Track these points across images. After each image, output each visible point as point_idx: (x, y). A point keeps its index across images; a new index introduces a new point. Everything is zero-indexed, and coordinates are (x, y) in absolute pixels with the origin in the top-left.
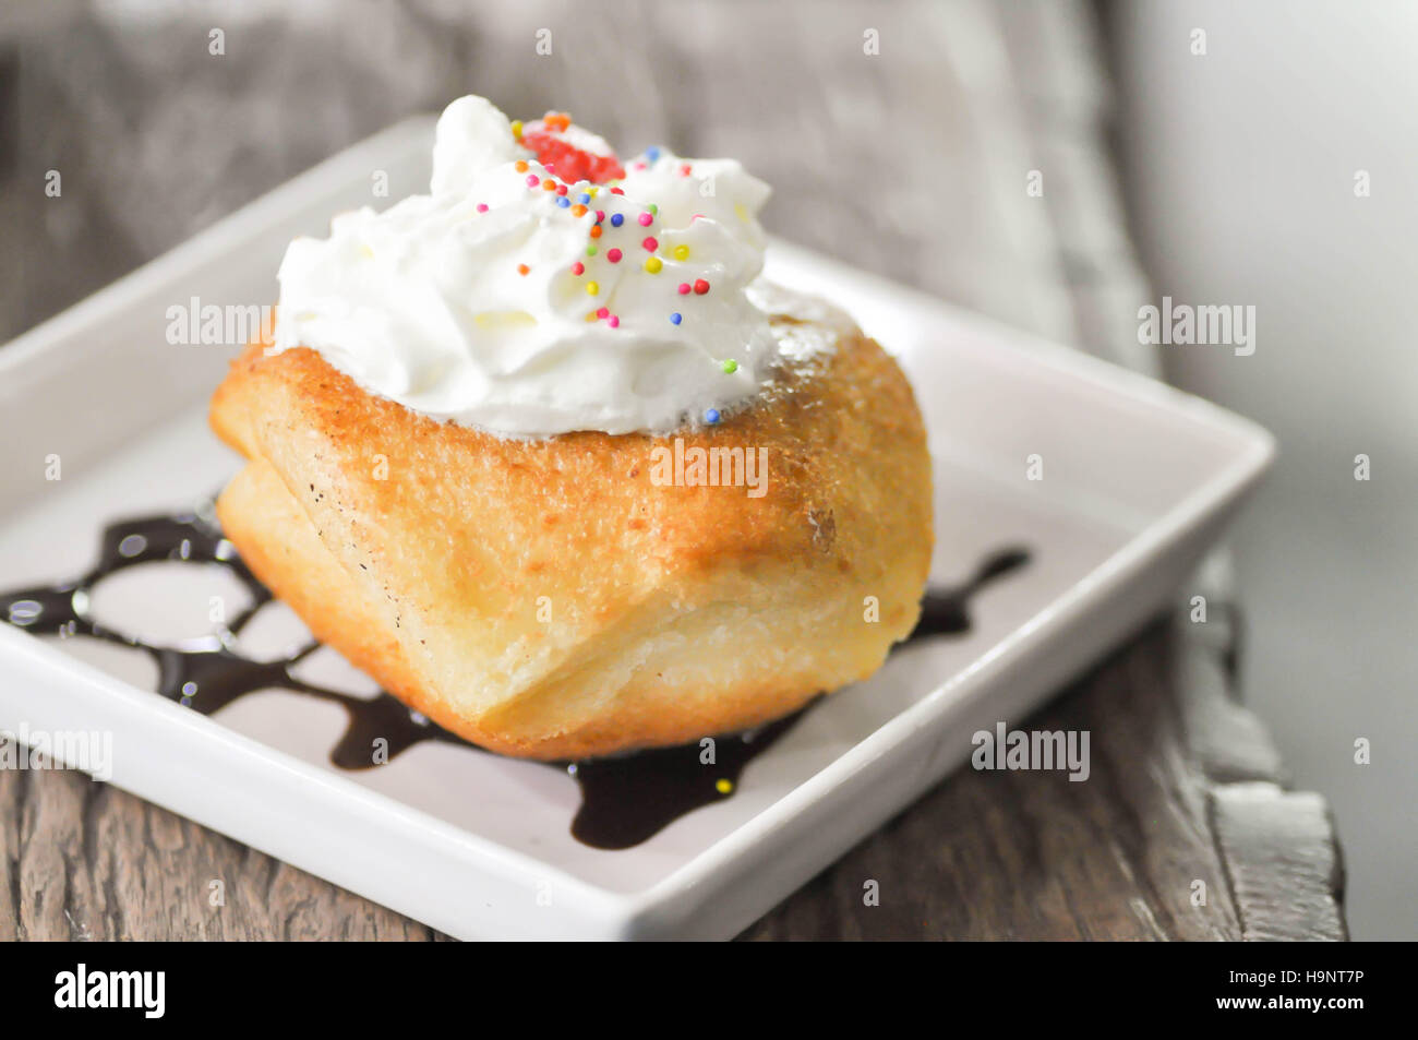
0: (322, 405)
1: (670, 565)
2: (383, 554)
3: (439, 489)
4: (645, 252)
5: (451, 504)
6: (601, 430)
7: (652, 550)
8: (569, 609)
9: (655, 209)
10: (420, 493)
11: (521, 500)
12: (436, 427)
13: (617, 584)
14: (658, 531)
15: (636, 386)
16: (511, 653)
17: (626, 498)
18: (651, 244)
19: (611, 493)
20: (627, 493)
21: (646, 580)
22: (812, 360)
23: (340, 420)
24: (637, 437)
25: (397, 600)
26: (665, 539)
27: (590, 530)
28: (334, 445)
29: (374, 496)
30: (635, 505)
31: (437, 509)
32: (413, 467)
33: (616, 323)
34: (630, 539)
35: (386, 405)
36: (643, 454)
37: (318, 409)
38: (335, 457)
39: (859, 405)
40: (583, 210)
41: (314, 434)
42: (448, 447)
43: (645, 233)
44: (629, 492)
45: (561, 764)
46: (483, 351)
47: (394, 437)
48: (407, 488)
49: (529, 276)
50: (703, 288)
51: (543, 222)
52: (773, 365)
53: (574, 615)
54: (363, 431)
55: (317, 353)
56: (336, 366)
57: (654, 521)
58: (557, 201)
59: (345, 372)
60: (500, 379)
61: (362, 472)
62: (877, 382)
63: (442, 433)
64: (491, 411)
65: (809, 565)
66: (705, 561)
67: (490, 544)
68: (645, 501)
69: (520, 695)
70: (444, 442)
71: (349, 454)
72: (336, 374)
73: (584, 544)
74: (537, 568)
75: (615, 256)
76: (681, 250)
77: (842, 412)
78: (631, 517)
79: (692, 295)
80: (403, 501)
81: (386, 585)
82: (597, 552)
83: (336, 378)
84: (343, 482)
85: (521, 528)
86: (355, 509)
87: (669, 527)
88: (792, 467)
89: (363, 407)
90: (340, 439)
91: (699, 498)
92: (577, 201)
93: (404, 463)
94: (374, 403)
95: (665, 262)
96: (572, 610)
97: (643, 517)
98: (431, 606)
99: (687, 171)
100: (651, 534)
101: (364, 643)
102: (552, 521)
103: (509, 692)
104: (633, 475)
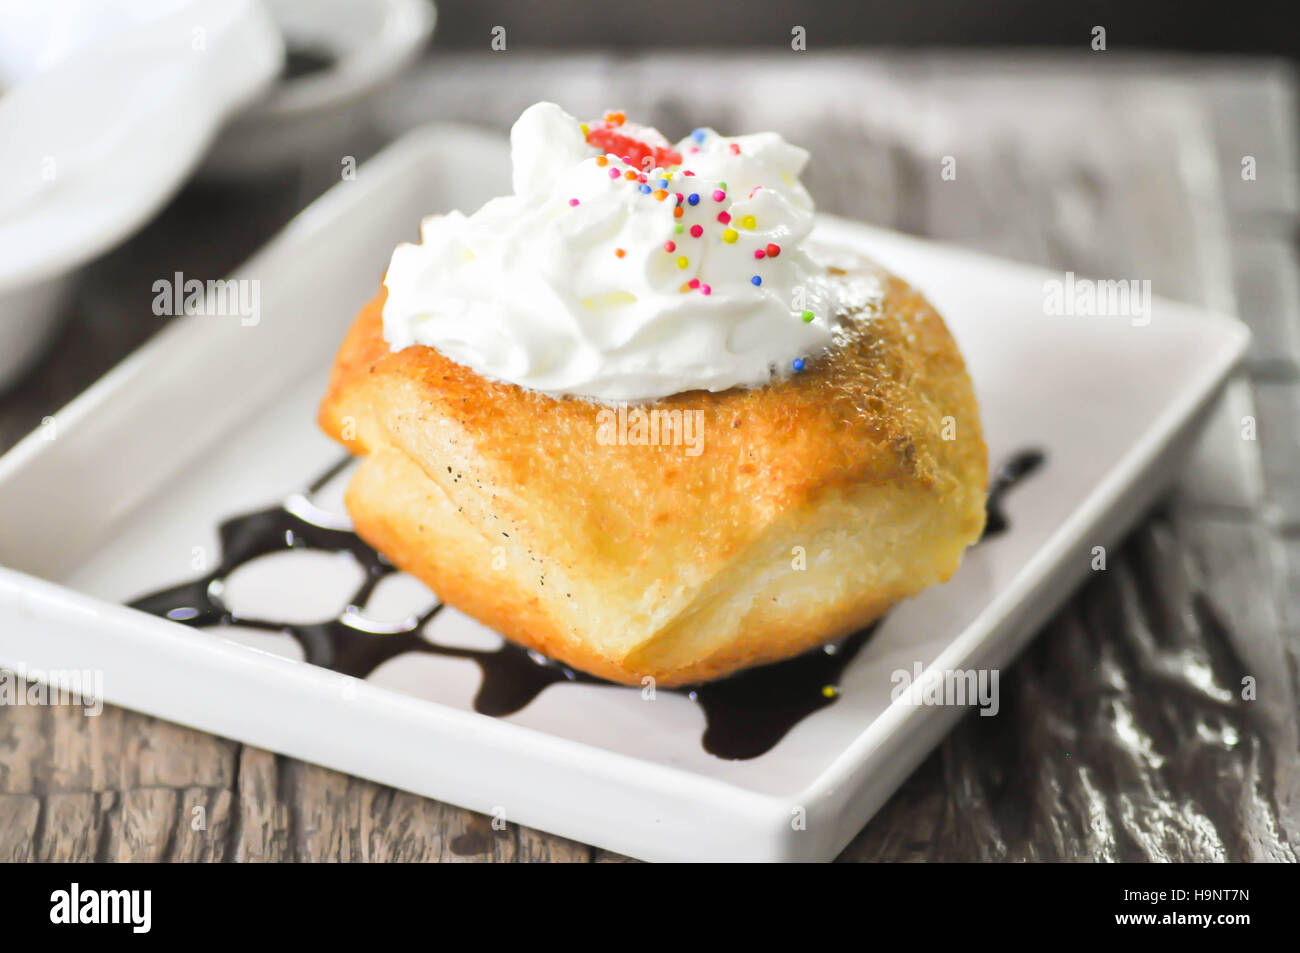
0: (448, 396)
1: (783, 502)
2: (525, 521)
3: (566, 459)
4: (721, 226)
5: (579, 470)
6: (703, 388)
7: (765, 490)
8: (695, 551)
9: (724, 185)
10: (550, 464)
11: (640, 460)
12: (552, 403)
13: (736, 524)
14: (768, 473)
15: (729, 345)
16: (649, 596)
17: (734, 447)
18: (724, 218)
19: (719, 444)
20: (734, 442)
21: (761, 518)
22: (869, 305)
23: (468, 408)
24: (737, 392)
25: (541, 561)
26: (775, 479)
27: (705, 479)
28: (467, 430)
29: (510, 471)
30: (742, 452)
31: (566, 476)
32: (540, 441)
33: (708, 291)
34: (742, 483)
35: (506, 389)
36: (743, 405)
37: (446, 399)
38: (469, 442)
39: (911, 338)
40: (664, 195)
41: (445, 422)
42: (567, 420)
43: (719, 208)
44: (735, 440)
45: (683, 690)
46: (594, 331)
47: (518, 418)
48: (537, 460)
49: (625, 259)
50: (774, 251)
51: (630, 209)
52: (839, 313)
53: (701, 555)
54: (491, 414)
55: (432, 349)
56: (453, 359)
57: (762, 464)
58: (640, 188)
59: (462, 363)
60: (612, 354)
61: (496, 451)
62: (919, 317)
63: (558, 409)
64: (605, 382)
65: (900, 486)
66: (811, 494)
67: (618, 502)
68: (751, 447)
69: (658, 632)
70: (563, 415)
71: (482, 437)
72: (456, 365)
73: (703, 492)
74: (662, 518)
75: (697, 231)
76: (749, 220)
77: (900, 347)
78: (741, 462)
79: (767, 259)
80: (536, 472)
81: (529, 549)
82: (714, 498)
83: (455, 370)
84: (481, 462)
85: (644, 484)
86: (494, 484)
87: (778, 468)
88: (871, 402)
89: (486, 393)
90: (471, 425)
91: (799, 438)
92: (657, 187)
93: (531, 439)
94: (494, 388)
95: (740, 232)
96: (699, 552)
97: (752, 462)
98: (574, 563)
99: (737, 150)
100: (761, 476)
101: (498, 603)
102: (671, 475)
103: (650, 631)
104: (736, 426)
